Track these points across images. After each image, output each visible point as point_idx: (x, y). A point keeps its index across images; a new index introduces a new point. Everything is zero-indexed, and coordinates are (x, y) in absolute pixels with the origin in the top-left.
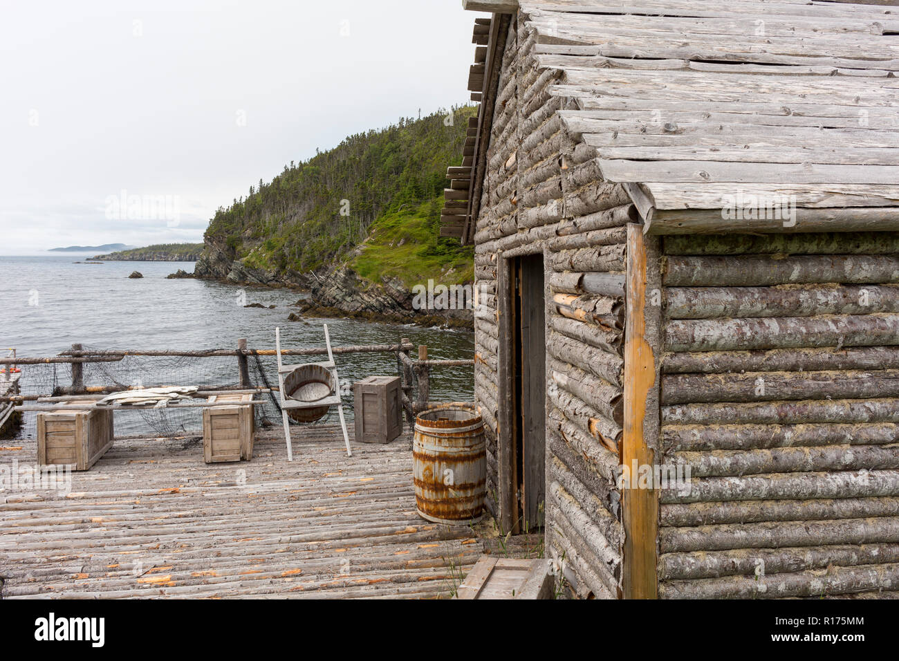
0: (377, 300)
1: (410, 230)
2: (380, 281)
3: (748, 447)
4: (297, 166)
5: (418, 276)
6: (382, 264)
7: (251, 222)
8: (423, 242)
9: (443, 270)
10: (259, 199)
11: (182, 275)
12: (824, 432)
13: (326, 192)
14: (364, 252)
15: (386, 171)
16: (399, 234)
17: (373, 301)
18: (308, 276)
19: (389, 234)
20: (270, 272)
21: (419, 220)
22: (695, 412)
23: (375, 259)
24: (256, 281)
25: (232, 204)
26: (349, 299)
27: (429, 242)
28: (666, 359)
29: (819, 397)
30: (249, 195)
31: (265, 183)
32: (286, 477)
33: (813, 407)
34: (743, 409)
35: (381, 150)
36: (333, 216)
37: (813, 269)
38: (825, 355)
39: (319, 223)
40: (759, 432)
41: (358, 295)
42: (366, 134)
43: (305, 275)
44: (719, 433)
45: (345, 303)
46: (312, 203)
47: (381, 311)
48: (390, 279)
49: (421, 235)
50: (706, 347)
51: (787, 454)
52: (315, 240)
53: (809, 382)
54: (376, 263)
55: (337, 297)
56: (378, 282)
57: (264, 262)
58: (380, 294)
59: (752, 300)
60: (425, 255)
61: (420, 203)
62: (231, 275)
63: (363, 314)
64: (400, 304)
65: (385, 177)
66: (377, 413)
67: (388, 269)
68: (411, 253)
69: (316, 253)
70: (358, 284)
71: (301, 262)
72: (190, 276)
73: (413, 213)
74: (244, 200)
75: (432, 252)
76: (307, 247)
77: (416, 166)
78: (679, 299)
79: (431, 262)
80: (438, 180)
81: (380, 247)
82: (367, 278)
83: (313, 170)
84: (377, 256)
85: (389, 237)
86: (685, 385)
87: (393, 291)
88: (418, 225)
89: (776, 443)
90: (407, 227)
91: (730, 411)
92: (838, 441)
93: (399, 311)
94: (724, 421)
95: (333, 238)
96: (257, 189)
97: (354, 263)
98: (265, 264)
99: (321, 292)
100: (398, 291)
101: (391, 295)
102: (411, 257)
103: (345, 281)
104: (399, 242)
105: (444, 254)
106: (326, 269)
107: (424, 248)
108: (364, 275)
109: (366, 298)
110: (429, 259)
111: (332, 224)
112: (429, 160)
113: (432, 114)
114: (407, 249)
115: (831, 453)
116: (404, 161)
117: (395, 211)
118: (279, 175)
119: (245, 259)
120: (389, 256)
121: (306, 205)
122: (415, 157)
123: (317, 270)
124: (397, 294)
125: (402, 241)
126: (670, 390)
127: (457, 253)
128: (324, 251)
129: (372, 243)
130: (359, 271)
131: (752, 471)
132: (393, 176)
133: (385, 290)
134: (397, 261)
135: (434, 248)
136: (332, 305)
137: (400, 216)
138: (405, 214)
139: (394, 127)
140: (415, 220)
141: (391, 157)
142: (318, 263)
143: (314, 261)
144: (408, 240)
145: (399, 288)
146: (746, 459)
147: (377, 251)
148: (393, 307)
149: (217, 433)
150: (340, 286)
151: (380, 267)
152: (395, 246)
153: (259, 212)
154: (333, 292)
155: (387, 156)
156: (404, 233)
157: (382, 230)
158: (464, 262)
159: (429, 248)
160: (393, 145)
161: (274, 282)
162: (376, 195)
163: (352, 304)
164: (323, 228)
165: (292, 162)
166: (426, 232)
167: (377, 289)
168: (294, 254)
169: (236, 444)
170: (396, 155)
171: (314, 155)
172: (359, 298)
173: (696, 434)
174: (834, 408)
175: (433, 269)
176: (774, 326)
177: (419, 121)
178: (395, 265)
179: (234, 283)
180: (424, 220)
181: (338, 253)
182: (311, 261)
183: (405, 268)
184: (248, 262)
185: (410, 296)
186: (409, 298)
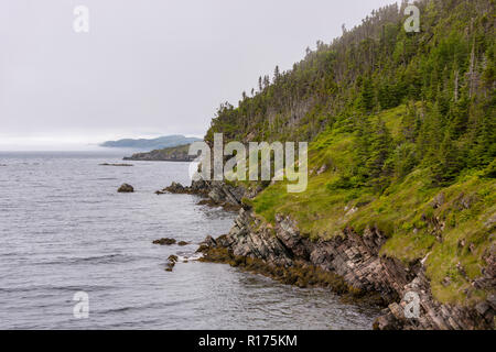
1: (336, 154)
2: (272, 220)
5: (315, 215)
8: (340, 170)
9: (346, 208)
41: (250, 236)
47: (263, 257)
48: (283, 218)
49: (341, 162)
56: (270, 221)
58: (269, 237)
60: (336, 187)
62: (212, 194)
64: (288, 250)
70: (253, 222)
72: (187, 191)
73: (350, 130)
75: (345, 185)
79: (339, 197)
82: (260, 216)
87: (283, 233)
90: (338, 150)
93: (284, 258)
100: (288, 233)
101: (281, 239)
104: (318, 170)
105: (355, 187)
107: (336, 179)
108: (258, 212)
109: (255, 240)
110: (338, 193)
114: (321, 178)
124: (287, 238)
125: (323, 167)
130: (257, 206)
133: (276, 231)
135: (348, 179)
144: (328, 167)
145: (290, 230)
148: (277, 253)
156: (327, 159)
158: (366, 200)
159: (343, 179)
163: (242, 246)
167: (267, 230)
175: (336, 206)
179: (214, 203)
185: (301, 240)
186: (300, 242)
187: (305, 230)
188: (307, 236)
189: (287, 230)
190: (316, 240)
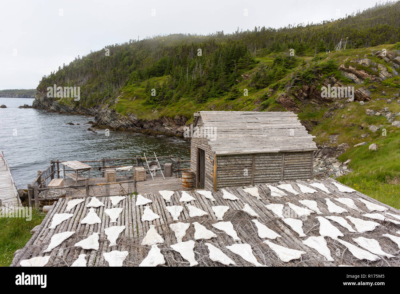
0: (125, 123)
1: (138, 93)
2: (127, 115)
3: (225, 175)
4: (81, 58)
5: (142, 113)
6: (127, 108)
7: (60, 83)
8: (144, 98)
9: (152, 111)
10: (64, 72)
11: (26, 107)
12: (233, 173)
13: (96, 71)
14: (119, 102)
15: (124, 64)
16: (133, 95)
17: (124, 123)
18: (90, 109)
19: (129, 95)
20: (71, 107)
21: (142, 89)
22: (220, 171)
23: (123, 105)
24: (65, 111)
25: (50, 74)
26: (113, 122)
27: (146, 99)
28: (218, 166)
29: (232, 170)
30: (58, 70)
31: (66, 65)
32: (156, 183)
33: (232, 171)
34: (225, 171)
35: (122, 54)
36: (101, 83)
37: (232, 158)
38: (233, 166)
39: (94, 86)
40: (226, 173)
41: (117, 120)
42: (114, 45)
43: (88, 109)
44: (222, 173)
45: (111, 124)
46: (90, 76)
47: (127, 127)
48: (131, 114)
49: (143, 96)
50: (221, 165)
51: (229, 175)
52: (93, 93)
53: (231, 168)
54: (124, 107)
55: (108, 121)
56: (126, 115)
57: (68, 102)
58: (127, 120)
59: (226, 161)
60: (145, 104)
61: (142, 81)
62: (52, 108)
63: (120, 129)
64: (135, 125)
65: (124, 66)
66: (168, 171)
67: (129, 110)
68: (139, 103)
69: (93, 99)
70: (117, 116)
71: (86, 103)
72: (30, 107)
73: (139, 86)
74: (56, 72)
75: (148, 103)
76: (89, 97)
77: (138, 63)
78: (219, 161)
79: (147, 107)
80: (149, 71)
81: (125, 100)
82: (121, 114)
83: (89, 60)
84: (124, 104)
85: (129, 96)
86: (219, 169)
87: (132, 119)
88: (141, 91)
89: (228, 174)
90: (137, 92)
91: (224, 171)
92: (234, 174)
93: (135, 128)
94: (223, 172)
95: (101, 93)
96: (62, 67)
97: (115, 107)
98: (69, 103)
99: (99, 118)
100: (134, 119)
101: (131, 121)
102: (139, 105)
103: (111, 114)
104: (133, 98)
105: (153, 104)
106: (98, 106)
107: (144, 101)
108: (119, 112)
109: (121, 122)
110: (147, 106)
111: (100, 87)
112: (143, 60)
113: (144, 39)
114: (137, 101)
115: (234, 175)
116: (133, 60)
117: (131, 84)
118: (73, 61)
119: (59, 101)
120: (129, 104)
121: (87, 77)
122: (137, 58)
123: (94, 107)
124: (134, 121)
125: (135, 98)
126: (218, 169)
127: (159, 104)
128: (97, 99)
129: (122, 98)
130: (117, 110)
131: (226, 177)
132: (128, 66)
133: (129, 119)
134: (134, 107)
135: (149, 101)
136: (106, 124)
137: (133, 87)
138: (135, 86)
139: (127, 43)
140: (140, 89)
141: (127, 57)
142: (95, 103)
143: (93, 103)
144: (137, 97)
146: (225, 176)
147: (125, 102)
148: (132, 126)
149: (140, 175)
150: (109, 117)
151: (126, 109)
152: (132, 100)
153: (64, 79)
154: (106, 119)
155: (125, 56)
156: (135, 95)
157: (126, 92)
158: (161, 108)
159: (147, 101)
160: (127, 52)
161: (73, 112)
162: (120, 74)
163: (115, 124)
164: (96, 88)
165: (79, 56)
166: (145, 94)
167: (125, 118)
168: (83, 99)
169: (143, 177)
170: (129, 56)
171: (90, 53)
172: (117, 122)
173: (220, 174)
174: (234, 171)
175: (148, 110)
176: (228, 163)
177: (138, 41)
178: (132, 108)
179: (54, 111)
180: (144, 89)
181: (104, 100)
182: (91, 103)
183: (137, 110)
184: (61, 102)
185: (139, 121)
186: (139, 122)
187: (140, 118)
188: (141, 120)
189: (134, 118)
190: (145, 121)
